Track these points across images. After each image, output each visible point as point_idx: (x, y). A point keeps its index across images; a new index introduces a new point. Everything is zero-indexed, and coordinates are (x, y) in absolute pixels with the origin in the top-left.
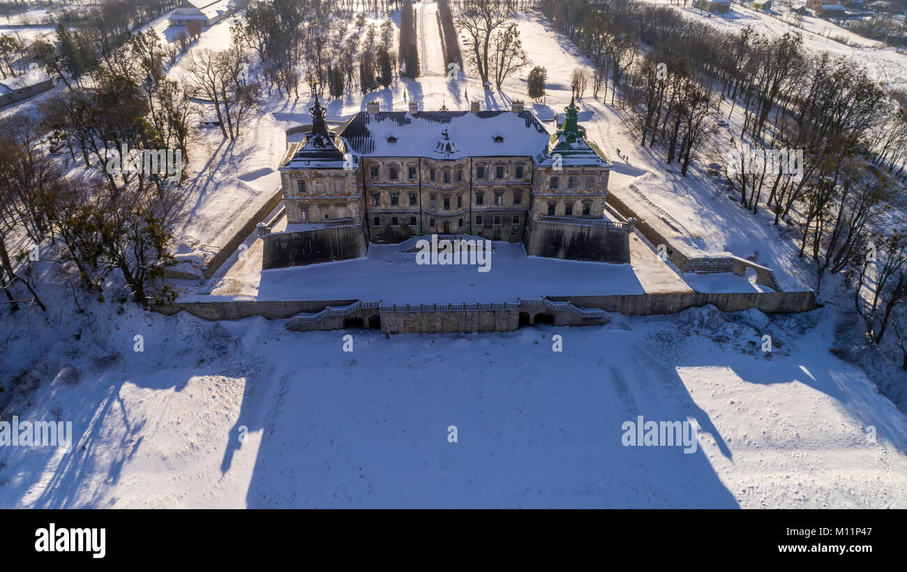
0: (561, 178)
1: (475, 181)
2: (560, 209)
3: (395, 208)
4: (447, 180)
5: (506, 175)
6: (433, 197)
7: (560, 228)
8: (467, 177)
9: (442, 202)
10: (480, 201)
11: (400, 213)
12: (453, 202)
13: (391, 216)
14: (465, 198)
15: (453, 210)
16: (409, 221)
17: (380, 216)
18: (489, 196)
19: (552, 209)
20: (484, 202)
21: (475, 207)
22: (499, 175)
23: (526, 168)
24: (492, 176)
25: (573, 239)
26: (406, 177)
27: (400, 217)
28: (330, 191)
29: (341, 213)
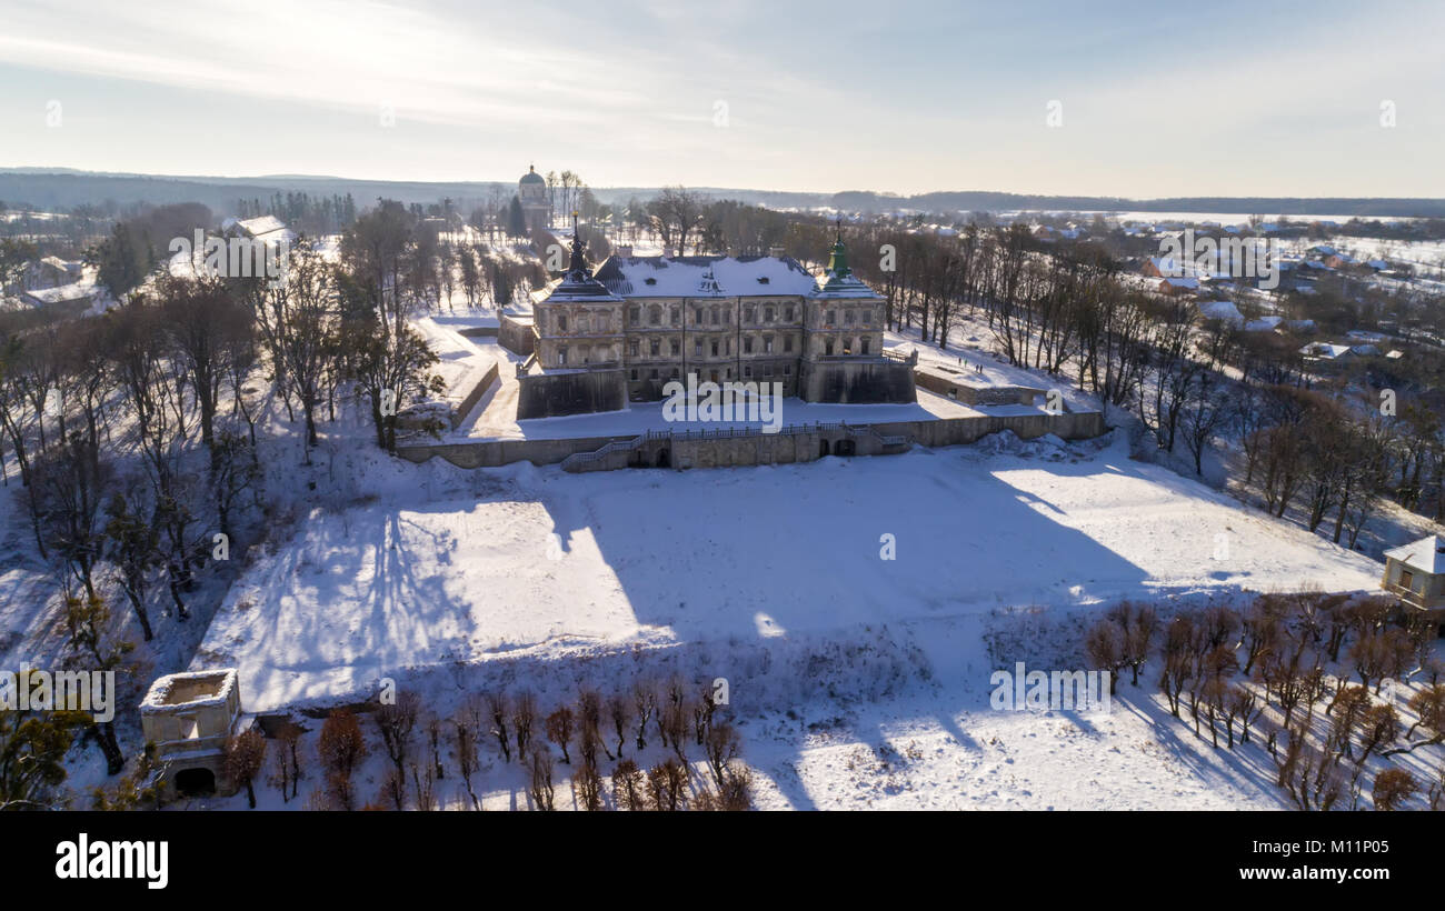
0: (837, 311)
1: (743, 325)
2: (838, 348)
3: (655, 358)
4: (715, 321)
5: (775, 318)
6: (699, 343)
7: (840, 368)
8: (734, 320)
9: (710, 347)
10: (748, 349)
11: (661, 364)
12: (722, 347)
13: (650, 368)
14: (733, 343)
15: (722, 357)
16: (671, 373)
17: (639, 369)
18: (758, 342)
19: (829, 349)
20: (753, 349)
21: (743, 356)
22: (769, 318)
23: (796, 310)
24: (761, 319)
25: (855, 379)
26: (669, 321)
27: (660, 369)
28: (593, 328)
29: (603, 355)
